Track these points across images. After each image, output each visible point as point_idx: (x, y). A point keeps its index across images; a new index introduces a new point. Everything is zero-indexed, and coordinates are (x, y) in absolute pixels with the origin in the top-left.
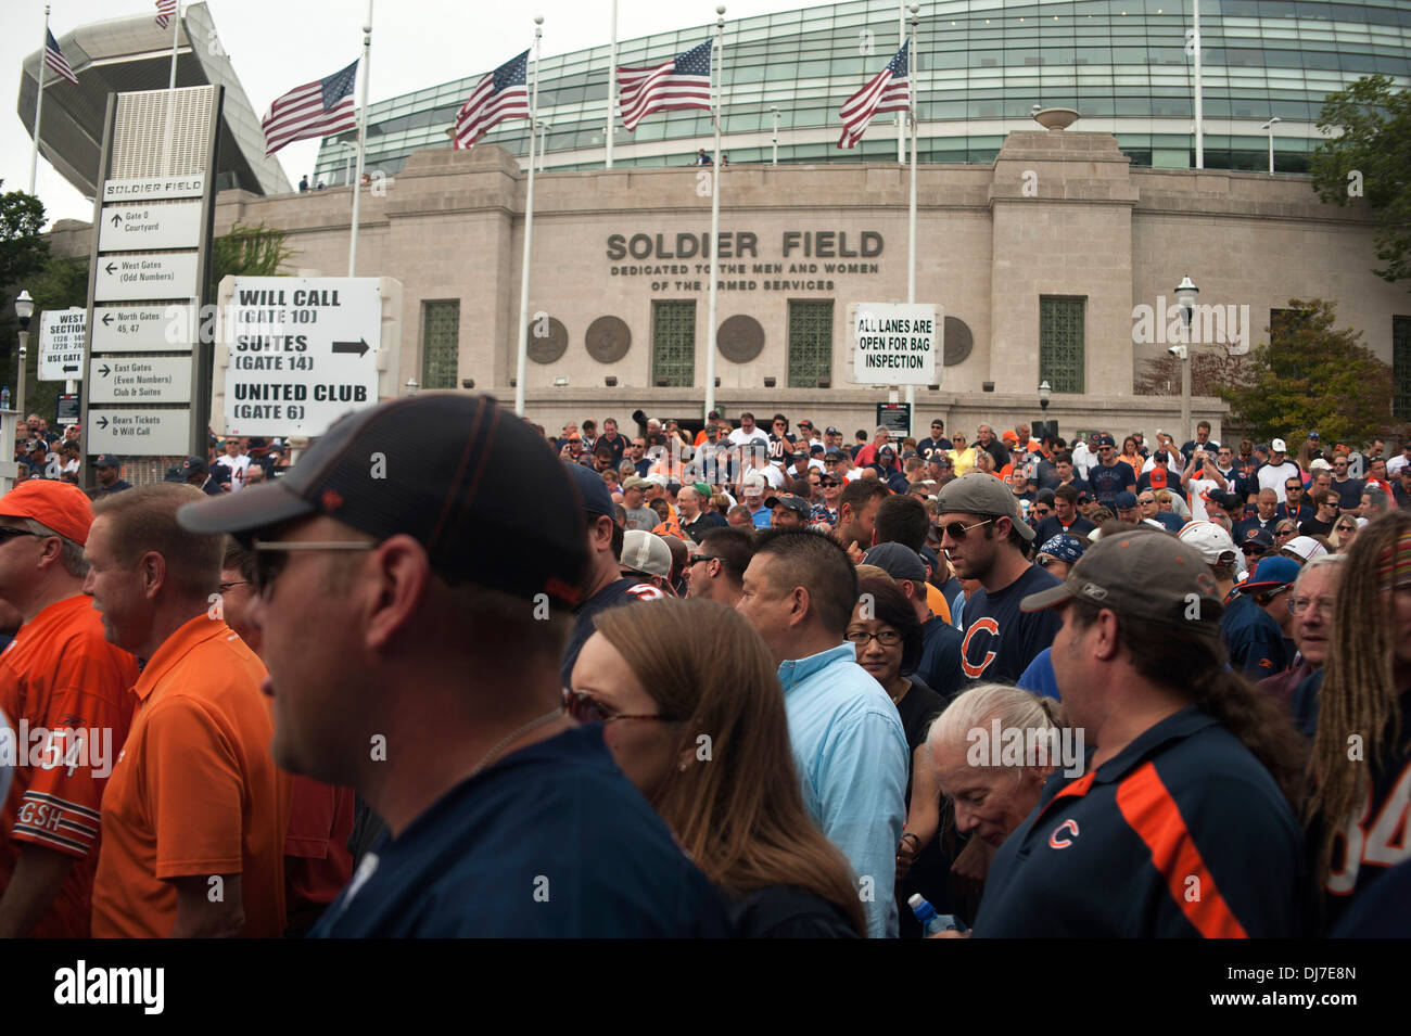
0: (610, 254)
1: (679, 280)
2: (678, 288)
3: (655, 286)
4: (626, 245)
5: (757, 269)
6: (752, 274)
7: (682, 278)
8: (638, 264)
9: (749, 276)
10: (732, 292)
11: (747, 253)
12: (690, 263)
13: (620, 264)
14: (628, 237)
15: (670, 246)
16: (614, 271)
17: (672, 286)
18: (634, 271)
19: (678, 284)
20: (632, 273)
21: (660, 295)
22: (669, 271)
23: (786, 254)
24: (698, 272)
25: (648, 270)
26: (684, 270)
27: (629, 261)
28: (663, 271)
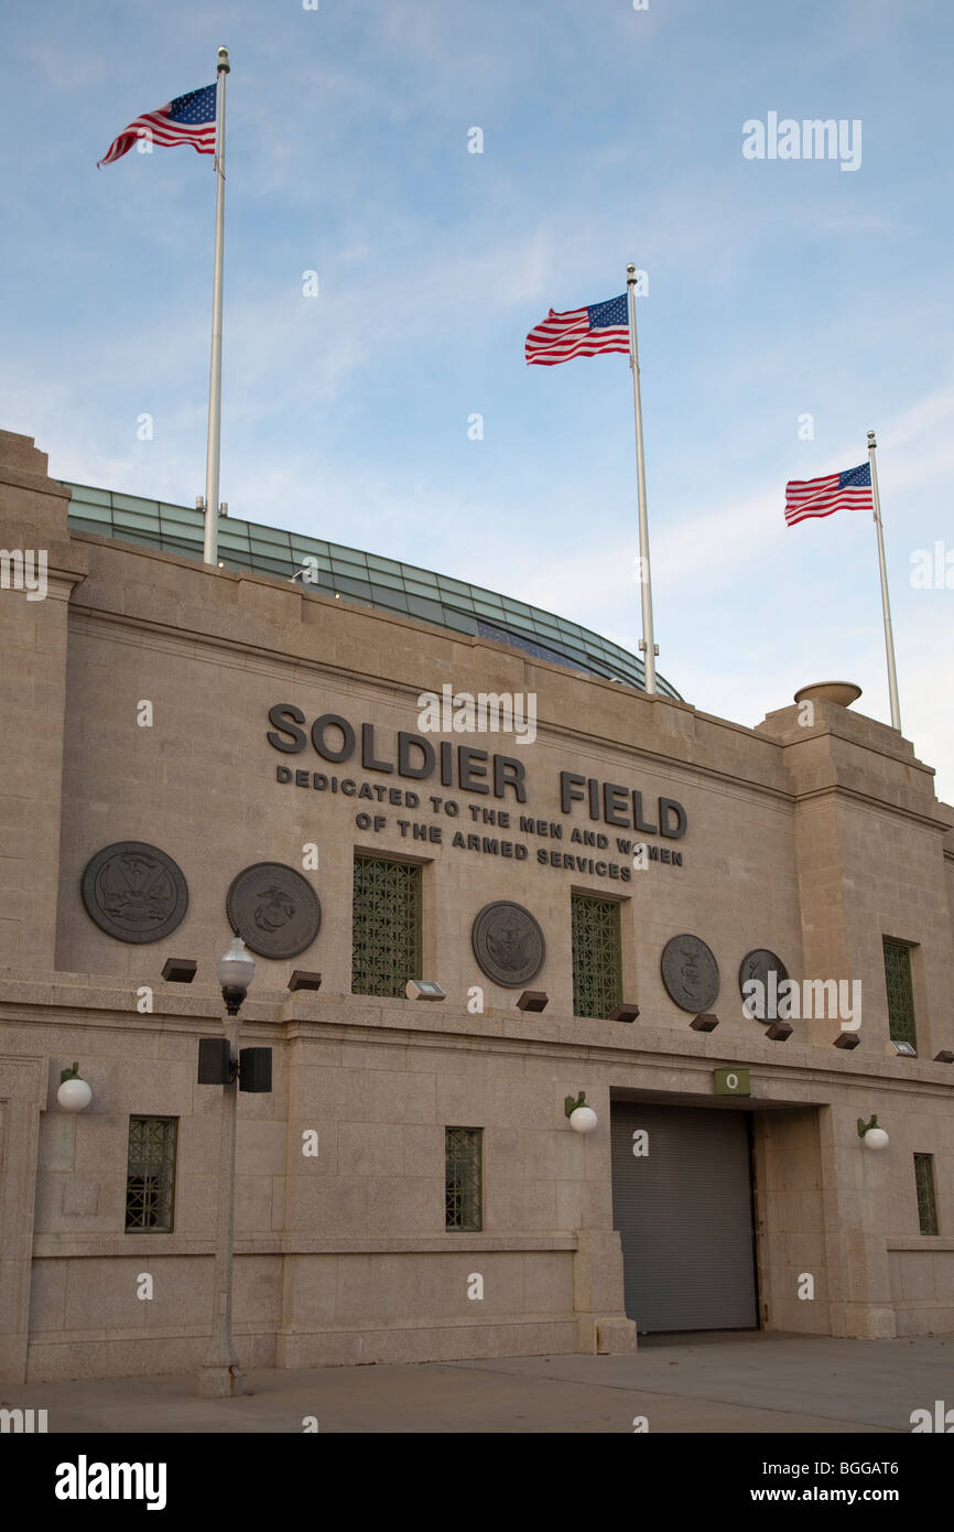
0: (272, 740)
1: (406, 819)
2: (404, 834)
3: (362, 821)
4: (306, 730)
5: (526, 826)
6: (518, 831)
7: (409, 815)
8: (328, 770)
9: (514, 836)
10: (490, 858)
11: (509, 792)
12: (423, 790)
13: (294, 764)
14: (311, 715)
15: (386, 752)
16: (283, 775)
17: (392, 830)
18: (321, 782)
19: (403, 825)
20: (317, 788)
21: (368, 839)
22: (386, 796)
23: (565, 811)
24: (436, 811)
25: (347, 787)
26: (412, 801)
27: (309, 762)
28: (375, 794)
